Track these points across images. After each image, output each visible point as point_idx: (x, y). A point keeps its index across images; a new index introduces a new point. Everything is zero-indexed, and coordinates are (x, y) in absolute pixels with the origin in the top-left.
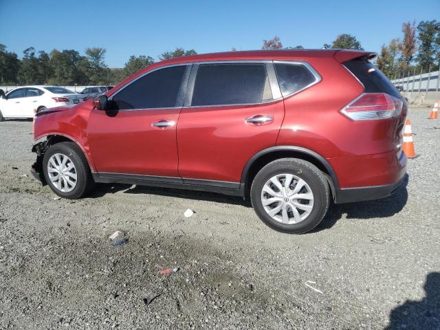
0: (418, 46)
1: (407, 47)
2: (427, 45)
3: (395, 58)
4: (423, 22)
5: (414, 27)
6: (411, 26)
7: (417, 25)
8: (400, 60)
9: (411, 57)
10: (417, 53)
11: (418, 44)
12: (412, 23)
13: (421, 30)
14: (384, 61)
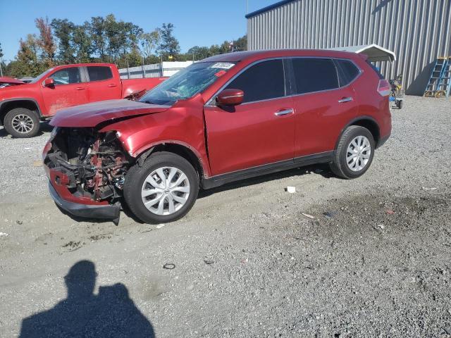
0: (58, 44)
1: (47, 44)
2: (65, 43)
3: (37, 54)
4: (55, 20)
5: (48, 24)
6: (45, 23)
7: (50, 22)
8: (42, 56)
9: (53, 54)
10: (58, 50)
11: (57, 41)
12: (44, 19)
13: (56, 28)
14: (27, 56)
